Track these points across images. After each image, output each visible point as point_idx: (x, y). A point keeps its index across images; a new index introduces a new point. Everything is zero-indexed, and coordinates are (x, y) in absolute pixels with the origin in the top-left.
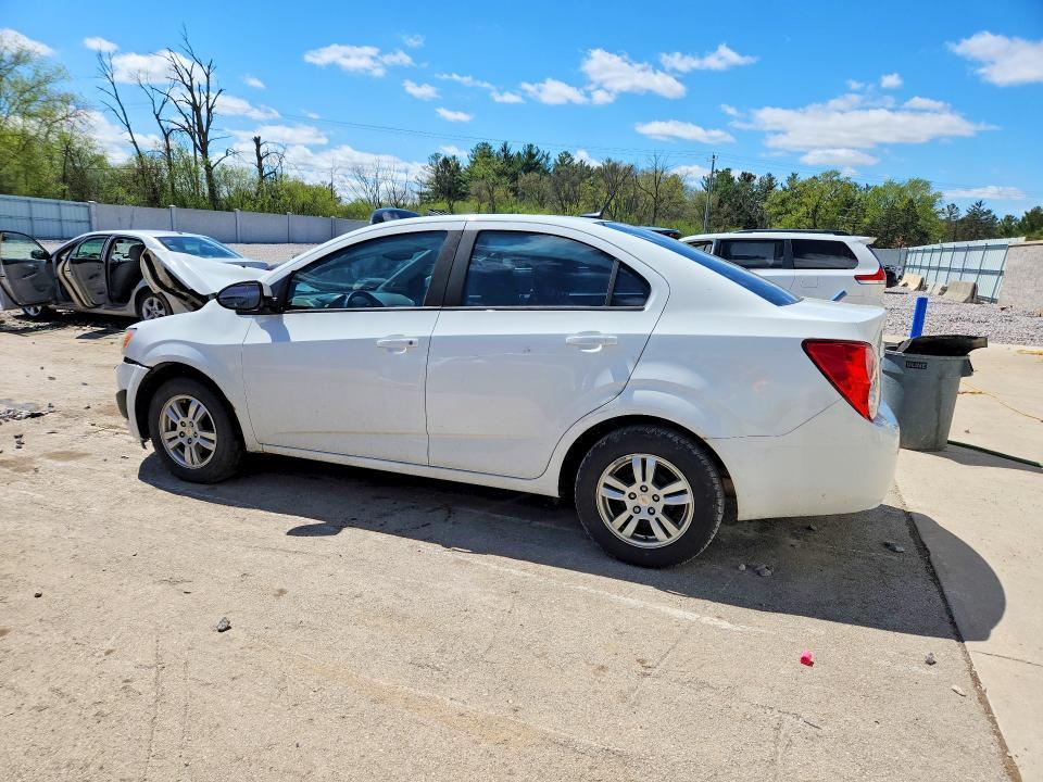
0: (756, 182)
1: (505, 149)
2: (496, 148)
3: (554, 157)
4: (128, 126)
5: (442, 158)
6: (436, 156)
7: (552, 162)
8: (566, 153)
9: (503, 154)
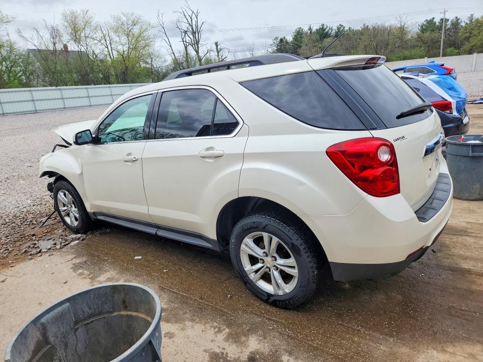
0: (449, 23)
1: (310, 29)
2: (306, 29)
3: (335, 28)
4: (171, 46)
5: (280, 38)
6: (277, 38)
7: (334, 31)
8: (340, 25)
9: (309, 32)
